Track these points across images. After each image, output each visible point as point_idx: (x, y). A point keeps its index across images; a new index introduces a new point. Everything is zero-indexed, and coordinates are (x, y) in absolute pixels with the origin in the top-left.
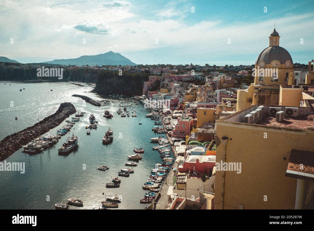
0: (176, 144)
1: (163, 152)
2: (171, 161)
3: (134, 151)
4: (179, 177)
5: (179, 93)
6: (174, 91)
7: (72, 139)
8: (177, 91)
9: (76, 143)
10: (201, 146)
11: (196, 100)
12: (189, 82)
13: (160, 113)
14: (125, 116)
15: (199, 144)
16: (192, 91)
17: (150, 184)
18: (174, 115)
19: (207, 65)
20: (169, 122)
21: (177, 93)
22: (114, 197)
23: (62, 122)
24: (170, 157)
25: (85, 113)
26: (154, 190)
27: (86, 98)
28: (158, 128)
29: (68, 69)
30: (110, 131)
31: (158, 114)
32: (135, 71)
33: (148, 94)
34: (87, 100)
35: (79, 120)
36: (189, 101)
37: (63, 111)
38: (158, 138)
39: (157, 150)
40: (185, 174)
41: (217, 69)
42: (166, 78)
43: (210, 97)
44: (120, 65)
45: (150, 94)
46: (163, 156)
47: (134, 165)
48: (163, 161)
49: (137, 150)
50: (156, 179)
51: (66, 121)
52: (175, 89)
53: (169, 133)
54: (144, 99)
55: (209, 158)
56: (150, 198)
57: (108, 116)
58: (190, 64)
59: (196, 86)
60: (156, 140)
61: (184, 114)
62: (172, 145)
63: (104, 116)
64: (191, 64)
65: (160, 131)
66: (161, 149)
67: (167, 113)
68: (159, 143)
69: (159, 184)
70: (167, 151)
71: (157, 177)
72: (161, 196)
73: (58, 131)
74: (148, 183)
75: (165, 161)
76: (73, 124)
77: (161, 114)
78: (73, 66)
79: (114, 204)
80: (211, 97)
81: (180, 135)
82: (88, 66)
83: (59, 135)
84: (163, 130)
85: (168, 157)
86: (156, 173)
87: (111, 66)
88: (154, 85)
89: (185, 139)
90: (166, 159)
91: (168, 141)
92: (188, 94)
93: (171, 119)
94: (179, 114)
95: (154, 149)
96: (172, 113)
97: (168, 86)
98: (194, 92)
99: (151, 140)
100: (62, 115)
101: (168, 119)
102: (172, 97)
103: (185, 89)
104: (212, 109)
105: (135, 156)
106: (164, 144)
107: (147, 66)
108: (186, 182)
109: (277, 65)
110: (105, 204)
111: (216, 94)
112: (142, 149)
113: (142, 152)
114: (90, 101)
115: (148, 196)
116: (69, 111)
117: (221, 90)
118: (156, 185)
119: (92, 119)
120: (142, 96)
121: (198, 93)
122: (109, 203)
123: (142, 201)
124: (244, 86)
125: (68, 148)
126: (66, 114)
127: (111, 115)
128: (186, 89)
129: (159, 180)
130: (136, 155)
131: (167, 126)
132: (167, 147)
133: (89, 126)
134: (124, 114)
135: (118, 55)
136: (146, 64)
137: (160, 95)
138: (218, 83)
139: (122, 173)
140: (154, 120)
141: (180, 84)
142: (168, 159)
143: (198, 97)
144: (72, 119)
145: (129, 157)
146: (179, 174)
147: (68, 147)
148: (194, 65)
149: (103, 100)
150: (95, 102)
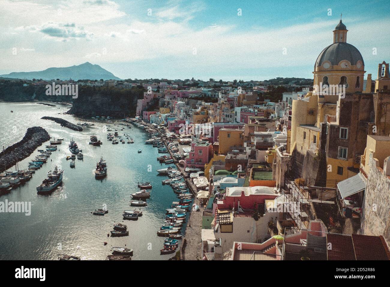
0: (192, 175)
1: (176, 186)
2: (189, 198)
3: (139, 186)
4: (220, 216)
5: (185, 113)
6: (179, 110)
7: (55, 173)
8: (182, 111)
9: (60, 179)
10: (231, 177)
11: (208, 121)
12: (197, 99)
13: (163, 138)
14: (117, 143)
15: (228, 174)
16: (202, 110)
17: (168, 228)
18: (181, 140)
19: (211, 80)
20: (177, 149)
21: (182, 113)
22: (124, 249)
23: (33, 152)
24: (187, 192)
25: (63, 140)
26: (175, 237)
27: (62, 121)
28: (164, 157)
29: (32, 83)
30: (103, 162)
31: (160, 139)
32: (124, 86)
33: (144, 115)
34: (64, 123)
35: (56, 149)
36: (199, 122)
37: (32, 137)
38: (167, 168)
39: (168, 184)
40: (226, 212)
41: (225, 85)
42: (166, 94)
43: (228, 117)
44: (102, 80)
45: (146, 115)
46: (178, 192)
47: (143, 205)
48: (179, 198)
49: (143, 185)
50: (175, 222)
51: (39, 151)
52: (179, 108)
53: (181, 162)
54: (138, 121)
55: (257, 190)
56: (173, 247)
57: (96, 143)
58: (190, 79)
59: (206, 104)
60: (165, 172)
61: (195, 138)
62: (186, 177)
63: (90, 144)
64: (193, 79)
65: (167, 161)
66: (174, 183)
67: (172, 138)
68: (170, 175)
69: (179, 228)
70: (182, 185)
71: (177, 219)
72: (187, 243)
73: (30, 164)
74: (165, 228)
75: (182, 198)
76: (49, 154)
77: (164, 140)
78: (39, 81)
79: (126, 258)
80: (230, 116)
81: (195, 164)
82: (59, 81)
83: (32, 169)
84: (171, 159)
85: (185, 192)
86: (174, 214)
87: (89, 80)
88: (150, 104)
89: (203, 169)
90: (183, 195)
91: (180, 173)
92: (197, 114)
93: (179, 145)
94: (189, 139)
95: (164, 184)
96: (178, 138)
97: (169, 105)
98: (204, 111)
99: (159, 172)
100: (31, 142)
101: (175, 145)
102: (176, 118)
103: (192, 108)
104: (236, 130)
105: (141, 194)
106: (176, 176)
107: (136, 81)
108: (232, 222)
109: (347, 66)
110: (113, 258)
111: (236, 112)
112: (149, 183)
113: (150, 188)
114: (67, 124)
115: (168, 244)
116: (41, 137)
117: (242, 107)
118: (175, 230)
119: (73, 147)
120: (135, 118)
121: (210, 112)
122: (118, 257)
123: (163, 251)
124: (269, 103)
125: (51, 186)
126: (37, 142)
127: (99, 141)
128: (194, 107)
129: (179, 223)
130: (143, 192)
131: (176, 154)
132: (180, 180)
133: (71, 156)
134: (116, 140)
135: (97, 67)
136: (135, 79)
137: (160, 116)
138: (236, 100)
139: (128, 216)
140: (156, 147)
141: (186, 102)
142: (186, 195)
143: (211, 117)
144: (46, 148)
145: (132, 195)
146: (219, 212)
147: (50, 184)
148: (197, 80)
149: (85, 124)
150: (75, 125)
